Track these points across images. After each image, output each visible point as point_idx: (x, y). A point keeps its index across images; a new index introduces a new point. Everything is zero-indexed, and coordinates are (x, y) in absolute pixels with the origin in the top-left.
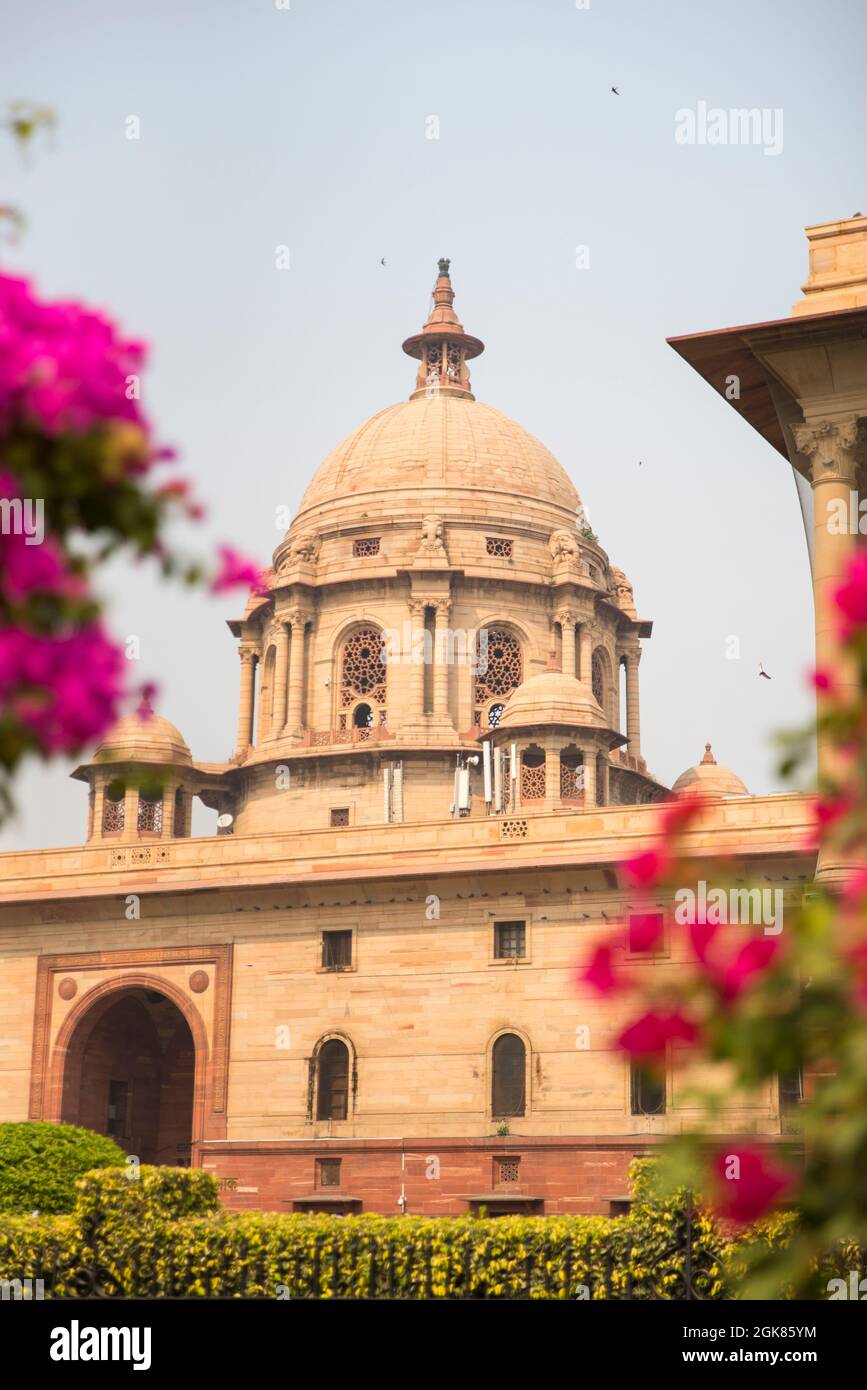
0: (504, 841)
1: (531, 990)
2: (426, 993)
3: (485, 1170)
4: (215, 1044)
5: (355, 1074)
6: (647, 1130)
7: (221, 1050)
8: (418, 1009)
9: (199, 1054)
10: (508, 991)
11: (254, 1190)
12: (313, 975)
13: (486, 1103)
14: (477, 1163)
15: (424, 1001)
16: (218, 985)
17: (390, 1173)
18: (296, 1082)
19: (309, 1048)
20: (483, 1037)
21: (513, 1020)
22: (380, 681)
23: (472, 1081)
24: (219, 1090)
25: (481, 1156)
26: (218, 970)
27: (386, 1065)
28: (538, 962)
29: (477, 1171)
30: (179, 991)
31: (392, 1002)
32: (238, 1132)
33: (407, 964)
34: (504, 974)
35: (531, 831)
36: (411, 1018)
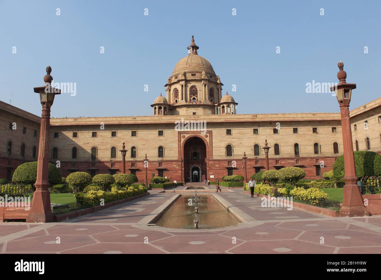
0: (254, 118)
1: (259, 138)
2: (243, 138)
3: (254, 163)
4: (210, 145)
5: (233, 150)
6: (277, 157)
7: (211, 146)
8: (242, 141)
9: (207, 147)
10: (256, 138)
11: (218, 166)
12: (225, 136)
13: (253, 154)
14: (253, 162)
15: (243, 140)
16: (210, 136)
17: (240, 163)
18: (224, 151)
19: (225, 146)
20: (253, 145)
21: (257, 142)
22: (197, 94)
23: (251, 150)
24: (211, 151)
25: (253, 161)
26: (209, 135)
27: (238, 148)
28: (260, 134)
29: (253, 163)
30: (203, 137)
31: (238, 140)
32: (215, 158)
33: (240, 134)
34: (255, 136)
35: (258, 116)
36: (241, 142)
